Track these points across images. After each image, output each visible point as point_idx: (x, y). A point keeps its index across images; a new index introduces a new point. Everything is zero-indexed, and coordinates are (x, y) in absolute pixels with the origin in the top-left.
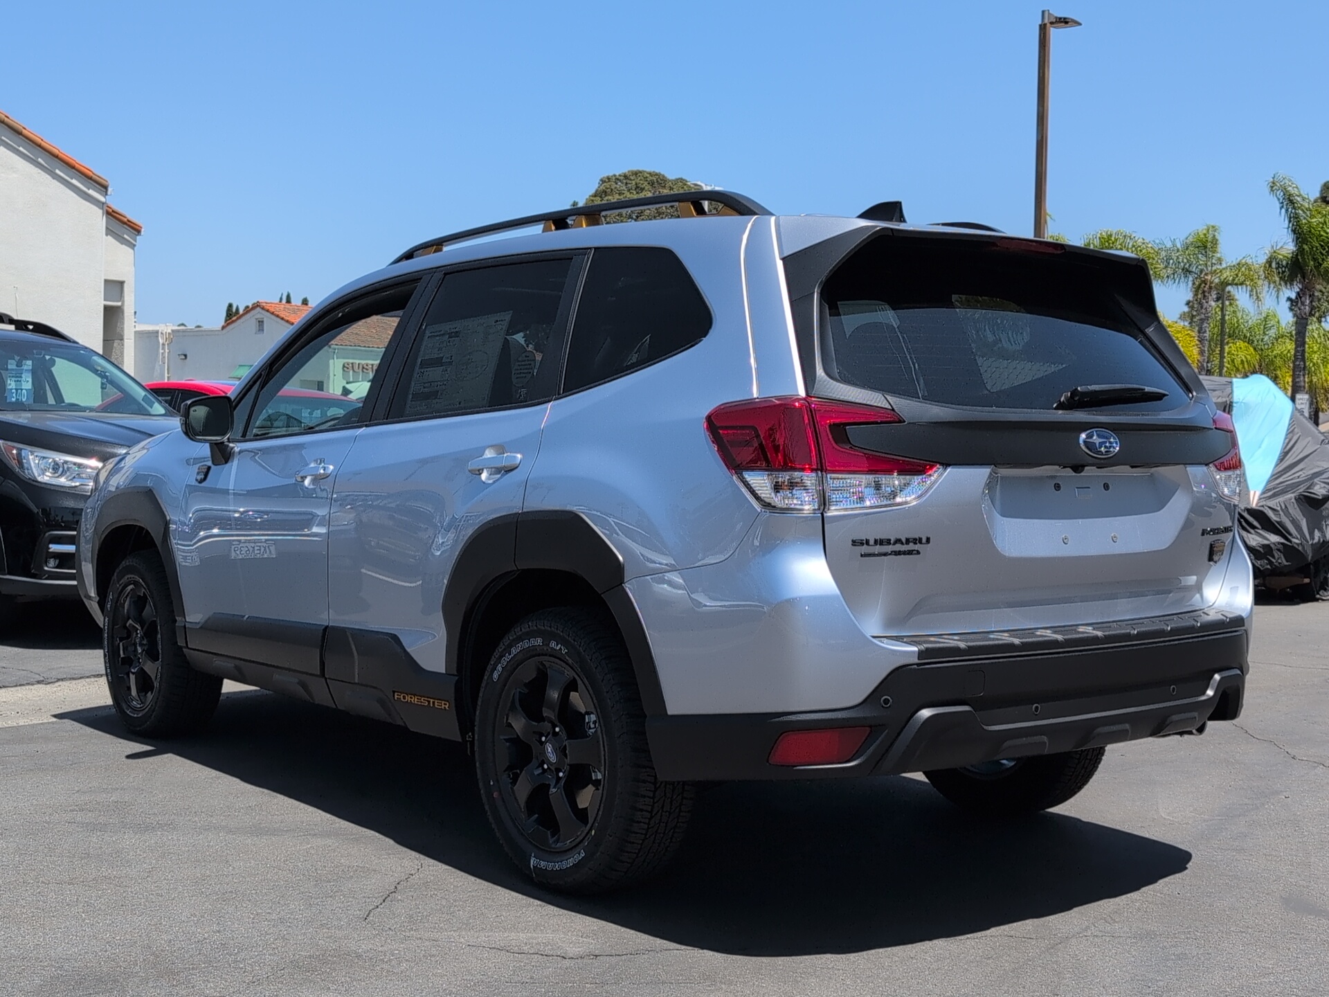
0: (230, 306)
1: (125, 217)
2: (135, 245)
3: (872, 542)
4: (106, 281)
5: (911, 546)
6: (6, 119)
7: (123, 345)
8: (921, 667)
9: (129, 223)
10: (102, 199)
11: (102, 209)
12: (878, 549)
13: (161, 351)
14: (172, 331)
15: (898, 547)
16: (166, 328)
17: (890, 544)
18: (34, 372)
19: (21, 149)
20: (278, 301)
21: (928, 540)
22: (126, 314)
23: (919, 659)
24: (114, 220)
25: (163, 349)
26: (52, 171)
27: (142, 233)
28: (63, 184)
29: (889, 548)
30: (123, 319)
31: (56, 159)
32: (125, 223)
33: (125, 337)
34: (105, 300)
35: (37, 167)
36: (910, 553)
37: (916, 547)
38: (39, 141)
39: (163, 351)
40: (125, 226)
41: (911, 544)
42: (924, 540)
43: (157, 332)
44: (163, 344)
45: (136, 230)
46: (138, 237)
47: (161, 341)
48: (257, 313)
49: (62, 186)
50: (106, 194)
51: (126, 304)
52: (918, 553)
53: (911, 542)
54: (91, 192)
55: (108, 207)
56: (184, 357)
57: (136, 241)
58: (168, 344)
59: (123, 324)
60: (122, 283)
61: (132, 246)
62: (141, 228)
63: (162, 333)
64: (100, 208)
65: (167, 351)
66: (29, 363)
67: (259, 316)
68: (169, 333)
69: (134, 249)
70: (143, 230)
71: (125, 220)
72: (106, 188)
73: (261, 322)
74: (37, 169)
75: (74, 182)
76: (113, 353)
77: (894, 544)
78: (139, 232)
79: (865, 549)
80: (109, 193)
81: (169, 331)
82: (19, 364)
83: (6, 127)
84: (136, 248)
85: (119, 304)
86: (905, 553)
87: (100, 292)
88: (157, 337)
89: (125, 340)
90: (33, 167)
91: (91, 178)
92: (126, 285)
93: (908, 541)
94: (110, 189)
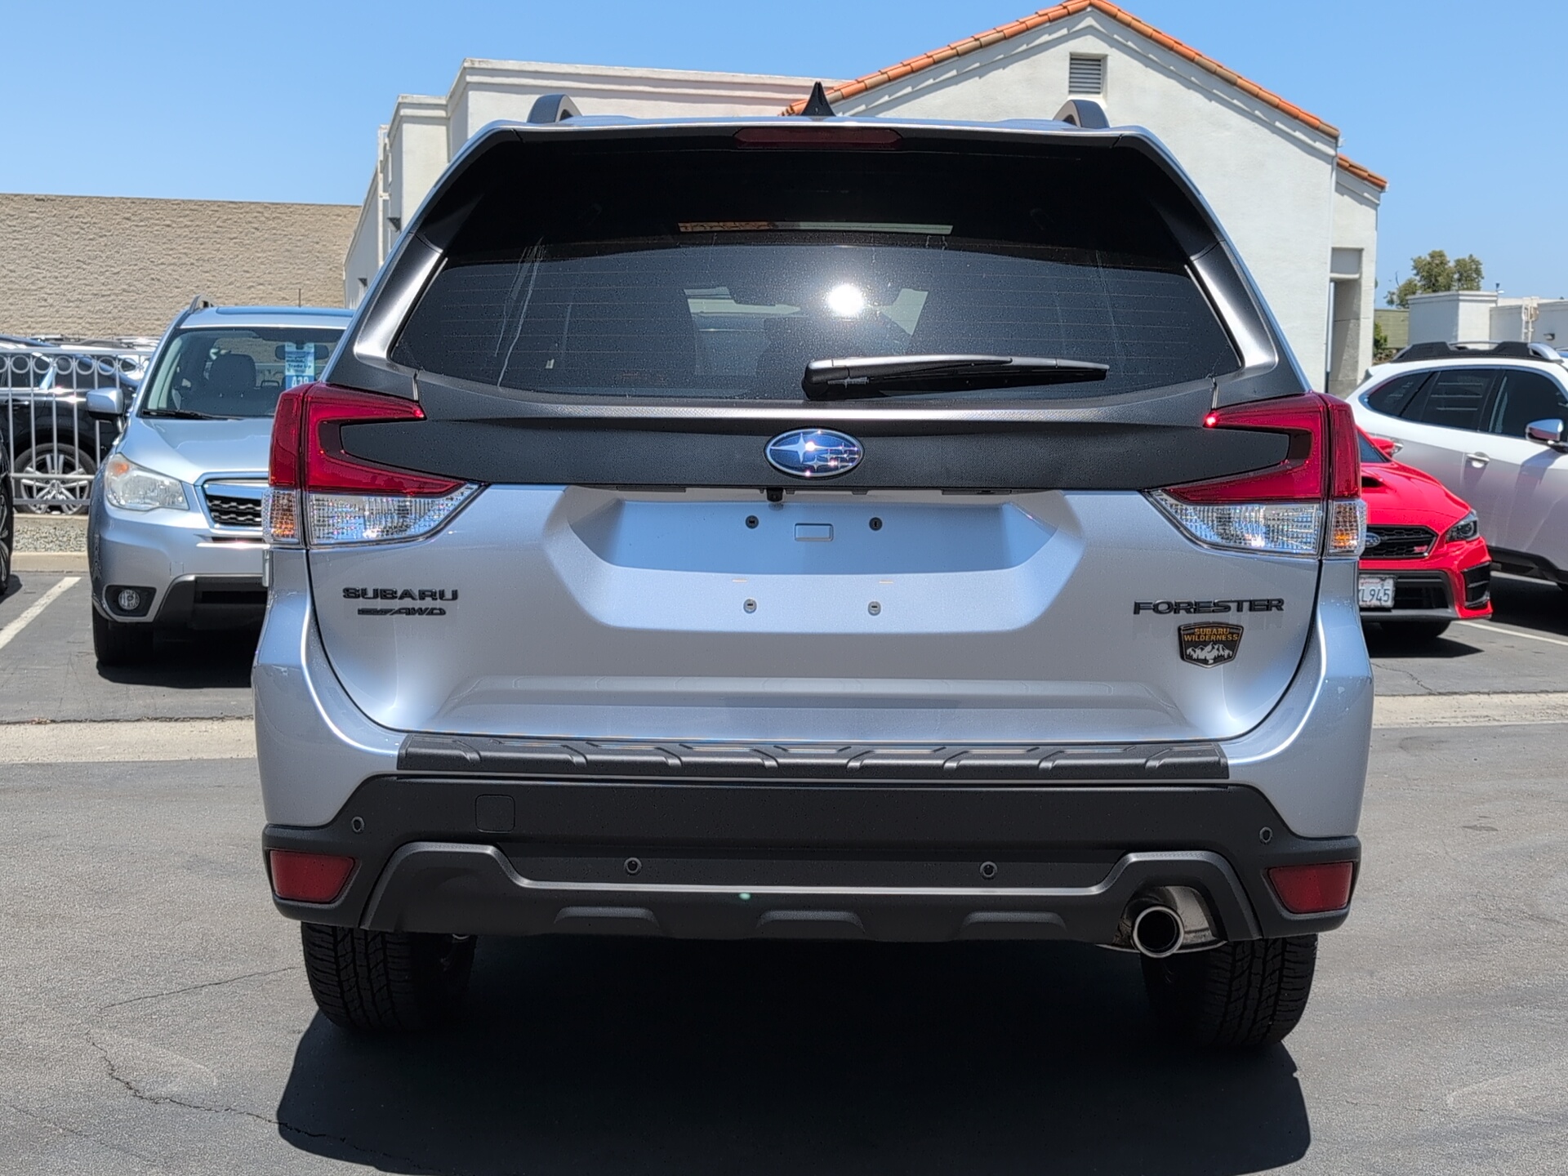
1: (1366, 171)
2: (1378, 205)
3: (370, 594)
4: (1334, 250)
5: (428, 603)
6: (1219, 69)
7: (1359, 325)
8: (403, 780)
9: (1369, 178)
10: (1332, 152)
11: (1332, 164)
12: (380, 604)
13: (1524, 330)
14: (1539, 305)
15: (408, 603)
16: (1531, 302)
17: (396, 597)
19: (1235, 102)
21: (455, 595)
22: (1364, 288)
23: (398, 769)
24: (1352, 175)
25: (1527, 328)
26: (1270, 124)
27: (1387, 189)
28: (1283, 137)
29: (396, 604)
30: (1360, 294)
31: (1277, 110)
32: (1364, 179)
33: (1362, 316)
34: (1332, 271)
35: (1253, 121)
36: (431, 612)
37: (438, 604)
38: (1256, 90)
39: (1526, 331)
40: (1366, 182)
41: (429, 599)
42: (448, 595)
43: (1521, 307)
44: (1527, 322)
45: (1379, 185)
46: (1382, 195)
47: (1524, 318)
49: (1283, 140)
50: (1337, 146)
51: (1364, 276)
52: (442, 612)
53: (428, 596)
54: (1318, 145)
55: (1341, 159)
56: (1550, 337)
57: (1379, 200)
58: (1532, 322)
59: (1360, 300)
60: (1360, 251)
61: (1375, 206)
62: (1385, 182)
63: (1526, 309)
64: (1328, 163)
65: (1531, 329)
68: (1535, 309)
69: (1376, 210)
70: (1387, 185)
71: (1366, 175)
72: (1336, 138)
74: (1254, 123)
75: (1298, 134)
76: (1349, 336)
77: (401, 598)
78: (1382, 188)
79: (362, 603)
80: (1339, 144)
81: (1535, 305)
83: (1218, 78)
84: (1379, 208)
85: (1356, 276)
86: (421, 612)
87: (1326, 263)
88: (1520, 313)
89: (1362, 320)
90: (1249, 121)
91: (1317, 129)
92: (1364, 253)
93: (422, 595)
94: (1341, 140)
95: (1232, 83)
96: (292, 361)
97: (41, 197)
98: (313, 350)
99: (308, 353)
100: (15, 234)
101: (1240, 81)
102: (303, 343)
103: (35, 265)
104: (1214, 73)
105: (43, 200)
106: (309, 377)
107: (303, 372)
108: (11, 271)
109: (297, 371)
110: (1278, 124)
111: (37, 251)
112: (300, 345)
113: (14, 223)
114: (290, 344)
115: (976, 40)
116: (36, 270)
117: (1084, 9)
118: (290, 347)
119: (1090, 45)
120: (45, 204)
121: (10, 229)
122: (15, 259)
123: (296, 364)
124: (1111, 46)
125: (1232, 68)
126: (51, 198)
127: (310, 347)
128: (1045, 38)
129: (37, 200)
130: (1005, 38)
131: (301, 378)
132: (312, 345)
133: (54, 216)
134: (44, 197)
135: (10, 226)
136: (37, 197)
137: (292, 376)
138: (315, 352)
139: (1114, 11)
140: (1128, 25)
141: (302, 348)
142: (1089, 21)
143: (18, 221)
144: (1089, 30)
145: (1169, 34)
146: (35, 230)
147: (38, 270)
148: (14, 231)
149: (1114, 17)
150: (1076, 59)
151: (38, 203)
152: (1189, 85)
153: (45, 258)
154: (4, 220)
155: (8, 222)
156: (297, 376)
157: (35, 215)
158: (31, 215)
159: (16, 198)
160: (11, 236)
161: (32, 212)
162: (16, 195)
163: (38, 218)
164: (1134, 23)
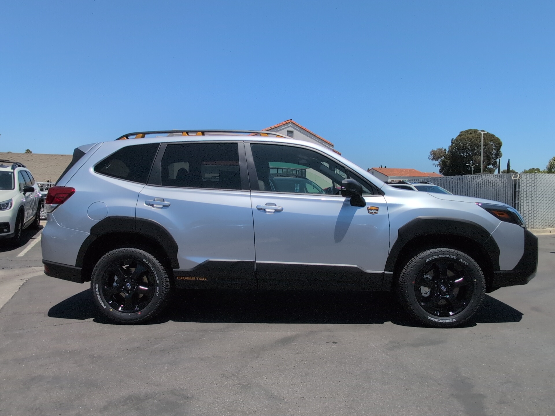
0: (368, 169)
10: (332, 148)
18: (300, 186)
19: (316, 139)
20: (379, 167)
31: (323, 141)
32: (337, 153)
35: (319, 143)
38: (319, 137)
45: (340, 154)
48: (372, 170)
54: (330, 147)
55: (334, 150)
66: (299, 184)
67: (372, 171)
72: (333, 146)
73: (373, 172)
75: (326, 145)
82: (297, 185)
91: (330, 144)
94: (334, 147)
95: (315, 136)
101: (317, 136)
104: (312, 134)
110: (323, 143)
115: (271, 128)
117: (289, 122)
119: (291, 129)
124: (294, 129)
125: (315, 133)
128: (283, 128)
130: (276, 127)
139: (295, 123)
140: (297, 125)
142: (290, 125)
144: (290, 126)
145: (304, 128)
149: (295, 124)
150: (288, 132)
152: (308, 136)
164: (298, 125)
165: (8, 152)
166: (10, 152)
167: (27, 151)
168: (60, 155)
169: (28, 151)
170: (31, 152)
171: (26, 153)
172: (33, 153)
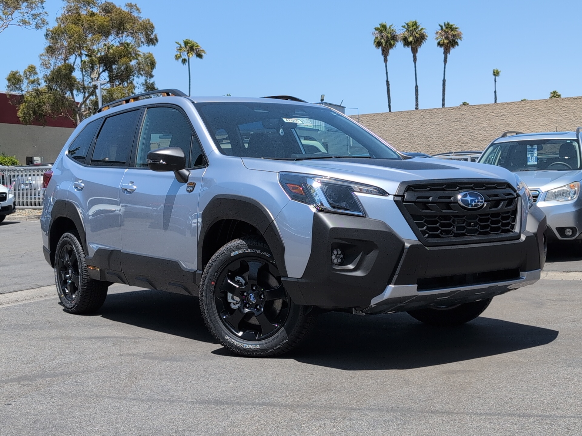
96: (530, 152)
97: (575, 98)
98: (536, 147)
99: (535, 148)
100: (565, 113)
102: (533, 145)
103: (573, 125)
105: (576, 99)
106: (535, 157)
107: (533, 155)
108: (564, 128)
109: (531, 155)
111: (574, 119)
112: (532, 146)
113: (565, 109)
114: (529, 146)
116: (574, 127)
118: (529, 147)
120: (578, 100)
121: (563, 112)
122: (566, 123)
123: (531, 153)
126: (579, 98)
127: (535, 146)
129: (574, 99)
131: (532, 158)
132: (536, 145)
133: (581, 105)
134: (576, 98)
135: (563, 111)
136: (574, 98)
137: (529, 157)
138: (537, 148)
141: (533, 147)
143: (567, 108)
146: (573, 111)
147: (575, 127)
148: (565, 112)
151: (574, 100)
153: (577, 122)
154: (561, 108)
155: (562, 109)
156: (531, 157)
157: (573, 105)
158: (572, 105)
159: (566, 99)
160: (564, 115)
161: (572, 104)
162: (566, 98)
163: (574, 106)
165: (522, 100)
166: (525, 100)
167: (552, 95)
168: (571, 98)
169: (555, 95)
170: (559, 96)
171: (551, 98)
172: (562, 96)
